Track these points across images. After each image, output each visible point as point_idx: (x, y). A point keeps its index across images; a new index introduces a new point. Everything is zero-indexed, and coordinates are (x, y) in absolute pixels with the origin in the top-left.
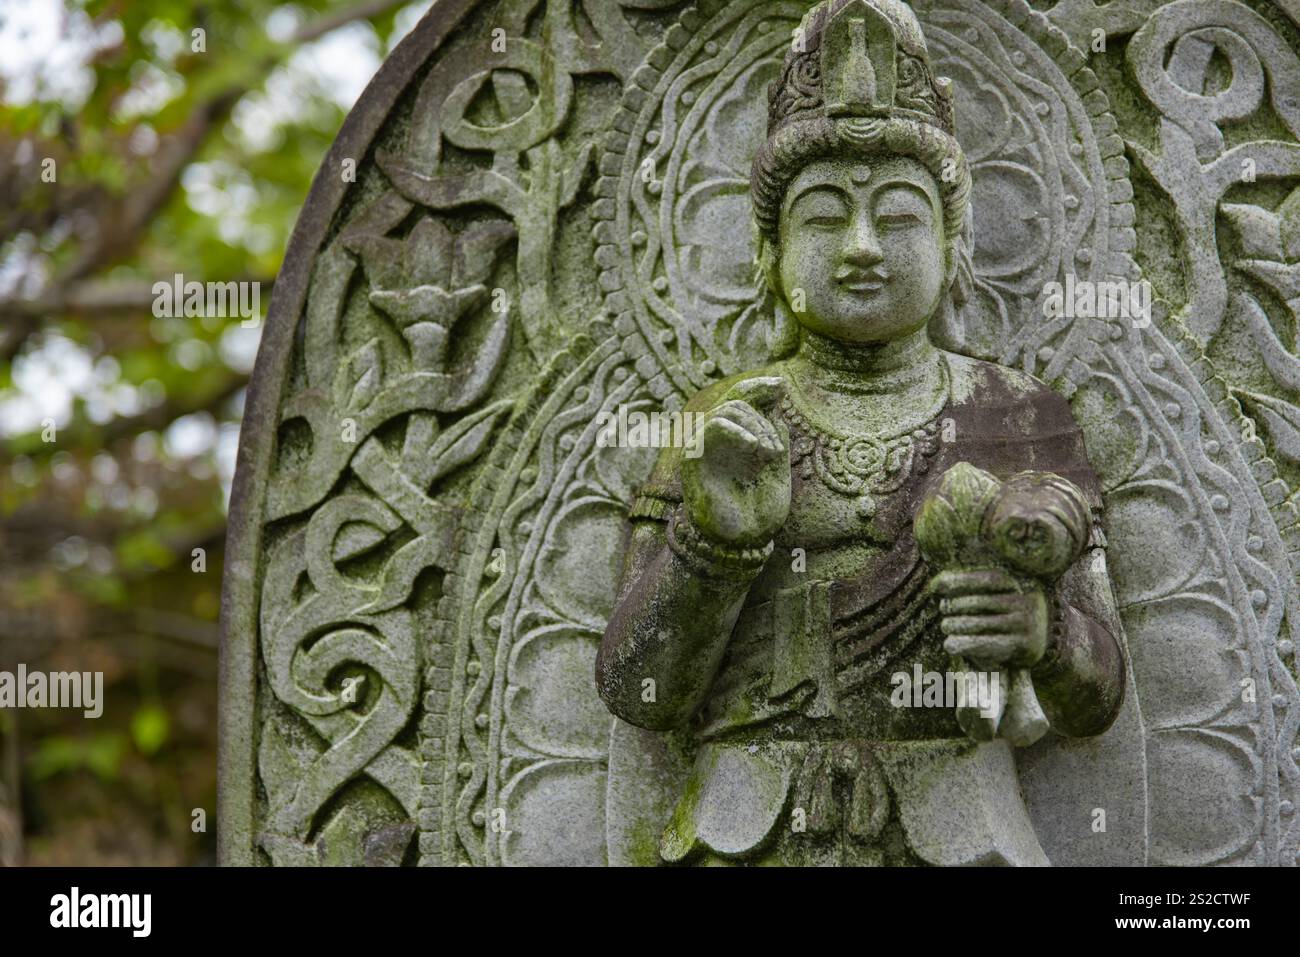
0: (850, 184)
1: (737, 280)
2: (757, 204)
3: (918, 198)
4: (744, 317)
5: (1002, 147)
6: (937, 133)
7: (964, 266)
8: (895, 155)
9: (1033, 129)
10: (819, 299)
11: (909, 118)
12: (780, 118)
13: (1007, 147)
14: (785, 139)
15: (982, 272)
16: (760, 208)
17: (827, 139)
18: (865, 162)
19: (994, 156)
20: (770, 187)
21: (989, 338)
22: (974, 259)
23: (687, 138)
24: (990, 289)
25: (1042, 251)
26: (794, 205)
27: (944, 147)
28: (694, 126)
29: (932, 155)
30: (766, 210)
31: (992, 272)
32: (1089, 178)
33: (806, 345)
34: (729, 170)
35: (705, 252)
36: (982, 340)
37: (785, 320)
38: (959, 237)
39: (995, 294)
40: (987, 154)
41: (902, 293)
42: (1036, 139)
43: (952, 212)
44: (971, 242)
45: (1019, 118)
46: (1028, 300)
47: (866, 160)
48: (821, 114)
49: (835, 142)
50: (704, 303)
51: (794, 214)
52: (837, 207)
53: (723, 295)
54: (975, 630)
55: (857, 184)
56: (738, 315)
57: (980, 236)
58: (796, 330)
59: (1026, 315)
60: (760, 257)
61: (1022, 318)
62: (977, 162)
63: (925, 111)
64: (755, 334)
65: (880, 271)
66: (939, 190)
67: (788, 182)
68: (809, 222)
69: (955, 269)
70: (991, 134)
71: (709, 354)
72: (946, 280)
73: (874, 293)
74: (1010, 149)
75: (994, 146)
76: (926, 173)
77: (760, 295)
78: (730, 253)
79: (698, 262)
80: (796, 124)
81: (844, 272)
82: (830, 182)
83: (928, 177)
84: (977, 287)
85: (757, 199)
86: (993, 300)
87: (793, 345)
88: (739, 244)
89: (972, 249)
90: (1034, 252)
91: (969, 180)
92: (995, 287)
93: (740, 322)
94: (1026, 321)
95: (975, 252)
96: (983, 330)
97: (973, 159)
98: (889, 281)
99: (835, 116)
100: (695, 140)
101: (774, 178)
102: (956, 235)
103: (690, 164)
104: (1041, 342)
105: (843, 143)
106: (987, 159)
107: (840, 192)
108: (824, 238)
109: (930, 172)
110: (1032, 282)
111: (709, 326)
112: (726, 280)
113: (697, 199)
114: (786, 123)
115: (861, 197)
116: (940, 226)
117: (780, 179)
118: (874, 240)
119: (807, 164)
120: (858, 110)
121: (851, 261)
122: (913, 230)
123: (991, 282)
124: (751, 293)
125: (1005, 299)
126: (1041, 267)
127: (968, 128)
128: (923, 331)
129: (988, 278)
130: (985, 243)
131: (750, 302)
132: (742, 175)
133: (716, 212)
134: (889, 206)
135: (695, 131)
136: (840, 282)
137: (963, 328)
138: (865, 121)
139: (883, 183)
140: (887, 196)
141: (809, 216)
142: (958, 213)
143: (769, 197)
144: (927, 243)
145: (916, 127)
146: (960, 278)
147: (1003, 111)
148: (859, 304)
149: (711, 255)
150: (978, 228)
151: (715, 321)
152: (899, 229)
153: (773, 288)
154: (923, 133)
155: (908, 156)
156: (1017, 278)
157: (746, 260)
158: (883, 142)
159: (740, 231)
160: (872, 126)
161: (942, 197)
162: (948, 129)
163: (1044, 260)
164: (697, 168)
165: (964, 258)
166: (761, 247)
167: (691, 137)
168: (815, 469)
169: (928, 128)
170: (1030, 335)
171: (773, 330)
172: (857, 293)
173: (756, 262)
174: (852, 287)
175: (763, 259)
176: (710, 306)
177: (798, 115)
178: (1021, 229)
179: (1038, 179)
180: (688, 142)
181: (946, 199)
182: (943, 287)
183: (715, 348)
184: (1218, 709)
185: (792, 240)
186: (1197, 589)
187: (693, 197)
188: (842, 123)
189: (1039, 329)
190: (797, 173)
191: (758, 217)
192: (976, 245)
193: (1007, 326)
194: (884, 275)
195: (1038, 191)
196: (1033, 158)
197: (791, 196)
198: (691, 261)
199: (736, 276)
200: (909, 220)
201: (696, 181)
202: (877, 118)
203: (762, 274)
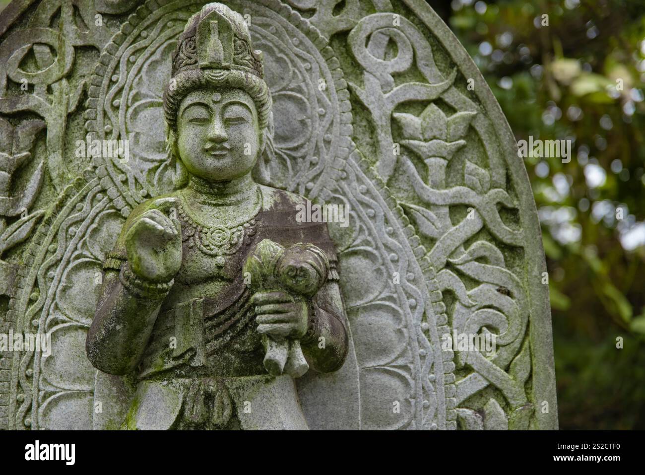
0: (211, 102)
1: (157, 150)
2: (166, 112)
3: (245, 109)
4: (161, 168)
5: (288, 85)
6: (254, 77)
7: (269, 142)
8: (233, 88)
9: (303, 76)
10: (196, 159)
11: (240, 70)
12: (177, 69)
13: (290, 85)
14: (179, 80)
15: (279, 146)
16: (168, 114)
17: (200, 80)
18: (219, 91)
19: (284, 89)
21: (282, 178)
22: (275, 139)
23: (132, 79)
24: (283, 154)
25: (308, 135)
26: (183, 112)
27: (257, 84)
28: (136, 73)
29: (252, 88)
30: (170, 115)
31: (284, 146)
32: (330, 100)
33: (191, 182)
34: (154, 95)
35: (142, 136)
36: (279, 179)
37: (181, 169)
38: (267, 129)
39: (285, 157)
40: (281, 88)
41: (237, 156)
42: (304, 81)
43: (262, 116)
44: (273, 131)
45: (296, 71)
46: (301, 159)
47: (219, 90)
48: (197, 68)
49: (203, 81)
50: (141, 161)
51: (184, 117)
52: (205, 113)
53: (151, 157)
54: (272, 321)
55: (215, 102)
56: (158, 167)
57: (278, 128)
58: (187, 174)
59: (300, 167)
60: (168, 138)
61: (298, 168)
62: (276, 92)
63: (248, 67)
64: (167, 177)
65: (226, 145)
66: (256, 106)
67: (181, 101)
68: (191, 121)
69: (265, 144)
70: (282, 79)
71: (144, 186)
72: (260, 150)
73: (223, 156)
74: (292, 86)
75: (284, 84)
76: (249, 97)
77: (169, 157)
78: (154, 136)
79: (138, 141)
80: (184, 72)
81: (208, 146)
82: (201, 101)
83: (250, 99)
84: (276, 153)
85: (166, 109)
86: (284, 160)
87: (185, 182)
88: (159, 131)
89: (273, 134)
90: (304, 136)
91: (271, 100)
92: (285, 153)
93: (159, 170)
94: (300, 169)
95: (275, 136)
96: (280, 174)
97: (274, 91)
98: (231, 150)
99: (204, 68)
100: (137, 80)
101: (174, 99)
102: (264, 127)
103: (134, 92)
104: (307, 180)
105: (207, 81)
106: (281, 90)
107: (206, 106)
108: (199, 129)
109: (251, 96)
110: (303, 151)
111: (144, 173)
112: (153, 150)
113: (138, 109)
114: (179, 72)
115: (217, 108)
116: (256, 123)
117: (177, 100)
118: (223, 130)
119: (190, 92)
120: (214, 66)
121: (212, 140)
122: (243, 125)
123: (283, 151)
124: (164, 156)
125: (290, 159)
126: (307, 143)
127: (271, 75)
128: (249, 175)
129: (281, 149)
130: (280, 131)
131: (164, 161)
132: (160, 97)
133: (147, 116)
134: (230, 113)
135: (136, 75)
136: (207, 150)
137: (269, 173)
138: (218, 71)
139: (227, 102)
140: (229, 108)
141: (191, 118)
142: (265, 117)
143: (171, 108)
144: (250, 132)
145: (243, 74)
146: (267, 149)
147: (288, 67)
148: (216, 161)
149: (145, 137)
150: (276, 124)
151: (147, 170)
152: (236, 125)
153: (175, 154)
154: (247, 77)
155: (240, 88)
156: (296, 149)
157: (162, 140)
158: (227, 82)
159: (159, 125)
160: (222, 74)
161: (257, 109)
162: (260, 75)
163: (309, 140)
164: (137, 94)
165: (269, 139)
166: (169, 133)
167: (134, 78)
168: (195, 243)
169: (250, 75)
170: (302, 177)
171: (175, 174)
172: (215, 156)
173: (166, 140)
174: (212, 153)
175: (170, 139)
176: (144, 163)
177: (185, 68)
178: (297, 125)
179: (306, 100)
180: (133, 81)
181: (259, 110)
182: (258, 153)
183: (147, 183)
184: (393, 357)
185: (183, 129)
186: (383, 299)
187: (135, 108)
188: (207, 72)
189: (306, 174)
190: (185, 96)
191: (167, 118)
192: (276, 133)
193: (291, 172)
194: (228, 147)
195: (306, 106)
196: (303, 90)
197: (182, 108)
198: (135, 140)
199: (157, 148)
200: (240, 120)
201: (137, 100)
202: (224, 69)
203: (169, 147)
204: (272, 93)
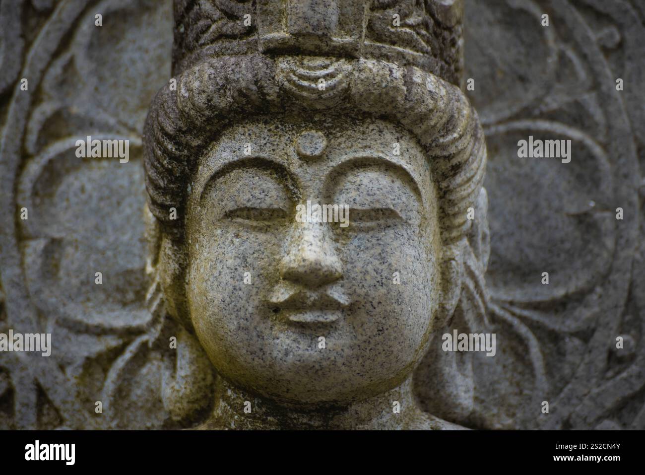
0: (295, 159)
1: (119, 296)
2: (152, 181)
3: (398, 183)
4: (127, 355)
5: (539, 100)
6: (432, 82)
7: (471, 286)
8: (365, 116)
9: (592, 71)
10: (242, 335)
11: (388, 58)
12: (191, 50)
13: (548, 99)
14: (196, 84)
15: (503, 295)
16: (157, 187)
17: (261, 88)
18: (319, 126)
19: (526, 113)
20: (172, 157)
21: (514, 400)
22: (490, 273)
23: (41, 65)
24: (516, 322)
25: (601, 264)
26: (208, 187)
27: (441, 104)
28: (53, 47)
29: (423, 118)
30: (165, 191)
31: (518, 295)
33: (222, 404)
34: (112, 121)
35: (70, 250)
36: (502, 402)
37: (191, 363)
38: (465, 242)
39: (523, 330)
40: (516, 109)
41: (370, 328)
42: (596, 86)
43: (452, 203)
44: (485, 249)
45: (571, 54)
46: (577, 342)
47: (321, 122)
48: (253, 47)
49: (272, 92)
50: (64, 331)
51: (209, 201)
52: (274, 193)
53: (96, 319)
55: (306, 160)
56: (118, 352)
57: (501, 238)
58: (209, 378)
59: (574, 367)
60: (155, 262)
61: (567, 371)
62: (500, 122)
63: (415, 48)
64: (144, 384)
65: (337, 294)
66: (433, 171)
67: (200, 151)
68: (230, 215)
69: (458, 291)
70: (523, 79)
72: (443, 308)
73: (326, 328)
74: (553, 103)
75: (528, 97)
76: (412, 144)
77: (155, 321)
78: (109, 253)
79: (57, 267)
80: (214, 61)
81: (282, 294)
82: (264, 155)
83: (416, 151)
84: (493, 318)
85: (152, 173)
86: (521, 340)
87: (203, 403)
88: (126, 238)
89: (486, 258)
90: (587, 265)
91: (483, 153)
92: (523, 319)
93: (121, 362)
94: (573, 374)
95: (492, 263)
96: (504, 387)
97: (492, 118)
98: (351, 310)
99: (275, 52)
100: (56, 70)
101: (178, 144)
102: (459, 238)
103: (47, 108)
105: (286, 95)
106: (516, 117)
107: (279, 171)
108: (253, 241)
109: (418, 142)
110: (584, 314)
111: (69, 371)
112: (102, 296)
113: (58, 166)
114: (198, 59)
115: (311, 179)
116: (433, 225)
117: (188, 146)
118: (329, 245)
119: (230, 125)
120: (309, 44)
121: (293, 277)
122: (391, 233)
123: (517, 311)
124: (142, 318)
125: (539, 339)
126: (599, 290)
127: (487, 70)
128: (407, 387)
129: (512, 303)
130: (508, 248)
131: (139, 331)
132: (133, 130)
133: (89, 187)
134: (353, 194)
135: (56, 55)
136: (277, 309)
137: (470, 382)
138: (319, 61)
139: (344, 158)
140: (351, 178)
141: (231, 206)
142: (462, 205)
143: (170, 172)
144: (413, 252)
145: (398, 73)
146: (465, 305)
147: (544, 41)
148: (304, 344)
149: (78, 255)
150: (497, 225)
151: (79, 361)
152: (369, 230)
153: (174, 313)
154: (408, 81)
155: (384, 118)
156: (559, 306)
157: (136, 265)
158: (346, 94)
159: (128, 218)
160: (331, 70)
161: (436, 182)
162: (452, 76)
163: (604, 279)
164: (58, 116)
165: (471, 274)
166: (158, 247)
167: (49, 64)
169: (418, 75)
171: (173, 377)
172: (302, 326)
173: (149, 269)
174: (294, 318)
175: (159, 266)
176: (73, 336)
177: (217, 46)
178: (567, 230)
179: (597, 150)
180: (44, 72)
181: (444, 185)
182: (436, 318)
185: (204, 240)
187: (51, 161)
188: (284, 64)
190: (214, 137)
191: (154, 202)
192: (494, 252)
193: (543, 382)
194: (344, 300)
195: (596, 169)
196: (590, 117)
197: (205, 173)
198: (44, 264)
199: (118, 289)
200: (383, 217)
201: (58, 137)
202: (339, 57)
203: (158, 290)
204: (485, 126)
